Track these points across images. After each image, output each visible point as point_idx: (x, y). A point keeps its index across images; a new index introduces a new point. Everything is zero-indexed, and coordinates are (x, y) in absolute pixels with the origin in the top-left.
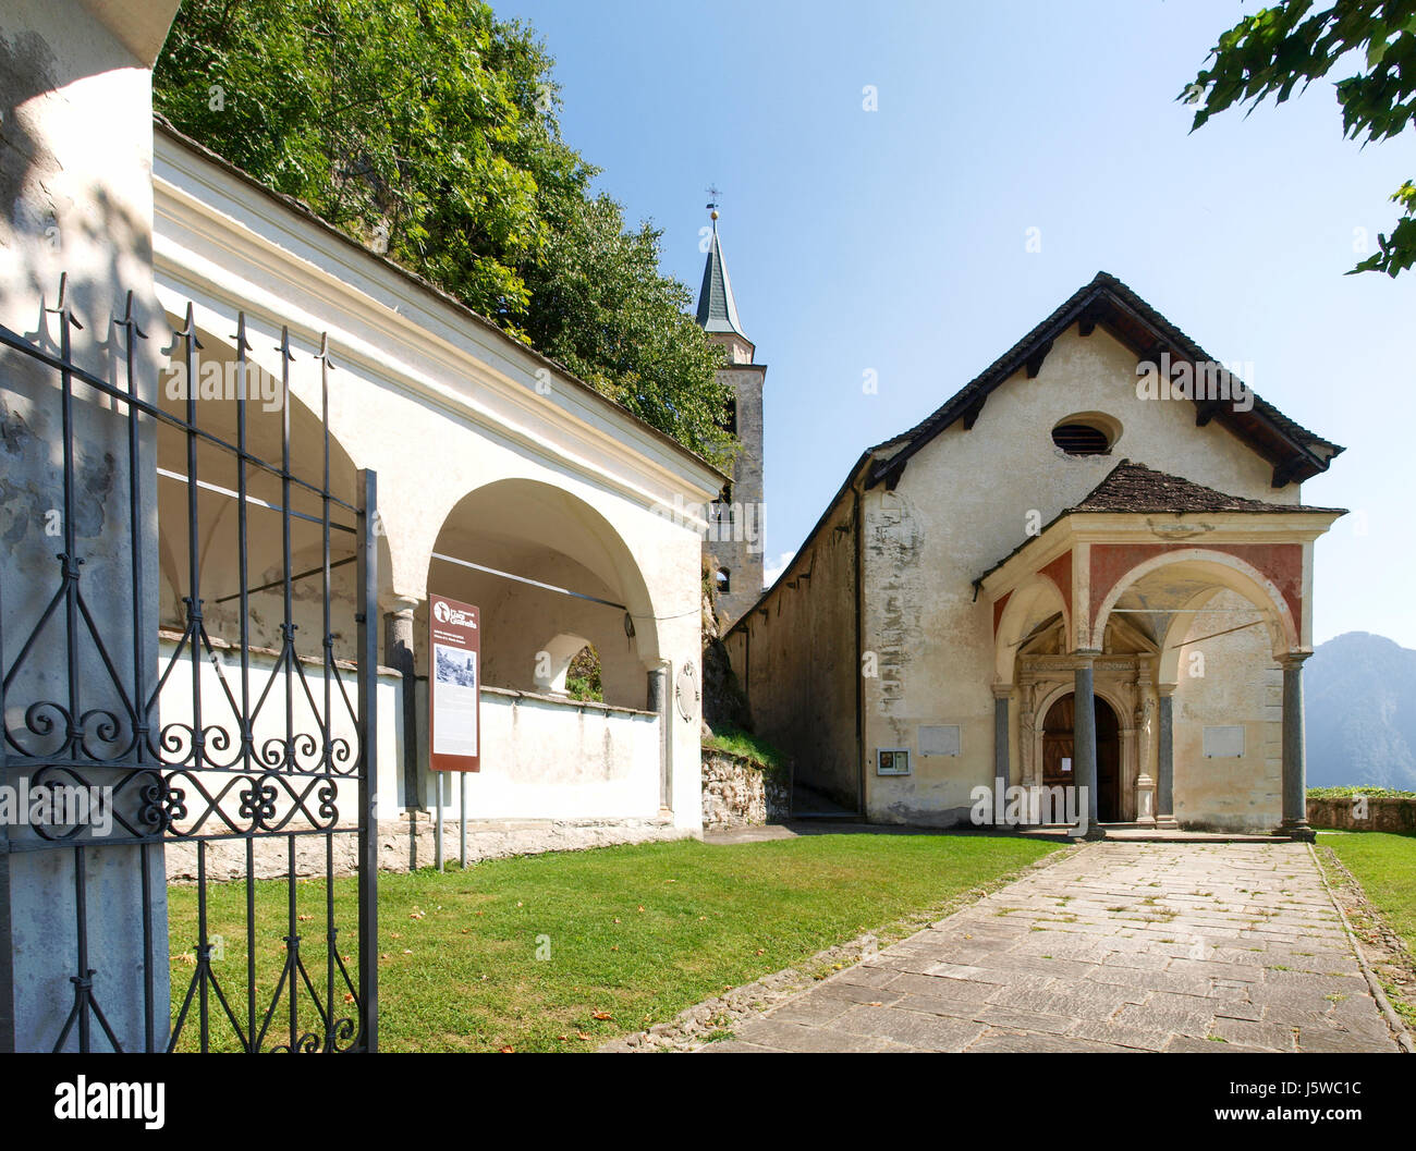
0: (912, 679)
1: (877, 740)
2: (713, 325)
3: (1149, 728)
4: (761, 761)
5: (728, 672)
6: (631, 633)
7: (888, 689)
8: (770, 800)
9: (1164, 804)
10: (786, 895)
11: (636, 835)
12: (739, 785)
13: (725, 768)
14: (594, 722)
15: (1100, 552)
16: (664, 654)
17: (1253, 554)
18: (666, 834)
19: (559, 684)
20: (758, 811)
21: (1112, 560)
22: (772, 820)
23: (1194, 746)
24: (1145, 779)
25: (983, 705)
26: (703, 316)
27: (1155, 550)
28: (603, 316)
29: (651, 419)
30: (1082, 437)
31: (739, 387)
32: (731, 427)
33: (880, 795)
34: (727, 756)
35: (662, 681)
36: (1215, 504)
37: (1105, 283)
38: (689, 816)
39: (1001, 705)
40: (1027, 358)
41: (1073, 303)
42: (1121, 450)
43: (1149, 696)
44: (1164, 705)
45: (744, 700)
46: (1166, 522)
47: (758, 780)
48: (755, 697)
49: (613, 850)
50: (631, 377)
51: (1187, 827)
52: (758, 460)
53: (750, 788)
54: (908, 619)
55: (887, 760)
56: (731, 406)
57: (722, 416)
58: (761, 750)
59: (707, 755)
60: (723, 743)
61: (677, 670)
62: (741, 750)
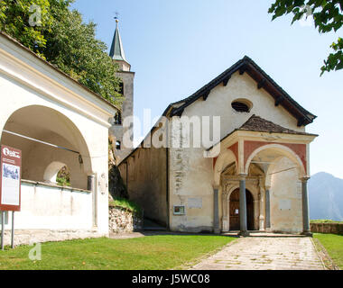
0: (186, 182)
1: (174, 203)
2: (115, 57)
3: (262, 200)
4: (131, 209)
5: (119, 177)
6: (81, 162)
7: (178, 185)
8: (135, 223)
9: (268, 225)
10: (140, 257)
11: (83, 235)
12: (123, 218)
13: (118, 212)
14: (67, 194)
15: (246, 143)
16: (94, 170)
17: (292, 146)
18: (95, 235)
19: (53, 179)
20: (130, 227)
21: (250, 146)
22: (135, 231)
23: (276, 206)
24: (262, 217)
25: (210, 192)
26: (112, 54)
27: (262, 144)
28: (74, 51)
29: (91, 87)
30: (240, 106)
31: (124, 78)
32: (121, 92)
33: (174, 221)
34: (118, 207)
35: (93, 180)
36: (281, 130)
37: (247, 59)
38: (103, 229)
39: (216, 192)
40: (223, 80)
41: (237, 64)
42: (253, 111)
43: (262, 189)
44: (267, 192)
45: (125, 187)
46: (266, 135)
47: (130, 215)
48: (130, 187)
49: (74, 241)
50: (84, 72)
51: (275, 232)
52: (131, 103)
53: (127, 219)
54: (184, 162)
55: (177, 209)
56: (121, 85)
57: (118, 88)
58: (132, 206)
59: (111, 207)
60: (117, 203)
61: (99, 176)
62: (124, 205)
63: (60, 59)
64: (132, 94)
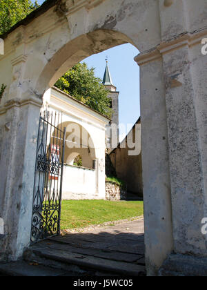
2: (106, 84)
4: (119, 184)
5: (111, 162)
6: (89, 152)
8: (121, 194)
11: (90, 198)
12: (113, 189)
13: (110, 185)
14: (81, 171)
16: (97, 156)
18: (97, 198)
20: (118, 197)
22: (121, 199)
26: (104, 82)
28: (83, 86)
29: (93, 107)
31: (112, 96)
34: (110, 182)
35: (96, 162)
45: (115, 169)
47: (118, 188)
48: (117, 169)
50: (89, 98)
52: (117, 112)
53: (116, 190)
58: (119, 181)
59: (106, 182)
60: (109, 179)
61: (99, 160)
62: (114, 181)
63: (75, 92)
64: (118, 105)
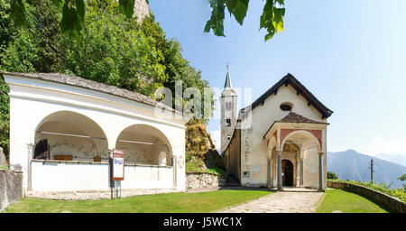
0: (251, 156)
1: (243, 169)
3: (299, 167)
4: (217, 174)
8: (220, 182)
9: (302, 183)
11: (166, 191)
15: (282, 130)
17: (312, 131)
20: (216, 184)
21: (285, 132)
22: (220, 186)
23: (307, 171)
24: (298, 178)
25: (266, 162)
27: (292, 130)
30: (286, 107)
33: (244, 181)
36: (305, 121)
37: (289, 75)
39: (269, 162)
40: (274, 91)
41: (283, 79)
42: (293, 111)
43: (299, 161)
44: (302, 162)
46: (295, 124)
47: (216, 178)
51: (306, 188)
54: (250, 144)
55: (245, 173)
